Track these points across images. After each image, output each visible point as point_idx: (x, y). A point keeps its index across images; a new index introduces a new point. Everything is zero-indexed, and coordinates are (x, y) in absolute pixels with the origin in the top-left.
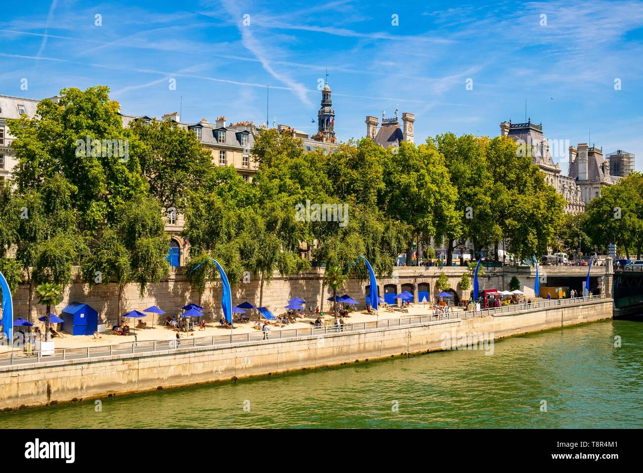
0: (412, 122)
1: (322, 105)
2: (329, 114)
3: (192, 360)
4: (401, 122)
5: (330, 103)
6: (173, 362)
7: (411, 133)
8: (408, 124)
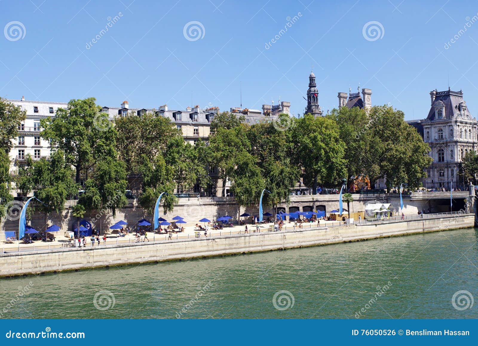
0: (370, 94)
1: (309, 86)
2: (314, 92)
3: (128, 251)
4: (361, 95)
5: (314, 85)
6: (115, 252)
7: (369, 102)
8: (366, 96)
